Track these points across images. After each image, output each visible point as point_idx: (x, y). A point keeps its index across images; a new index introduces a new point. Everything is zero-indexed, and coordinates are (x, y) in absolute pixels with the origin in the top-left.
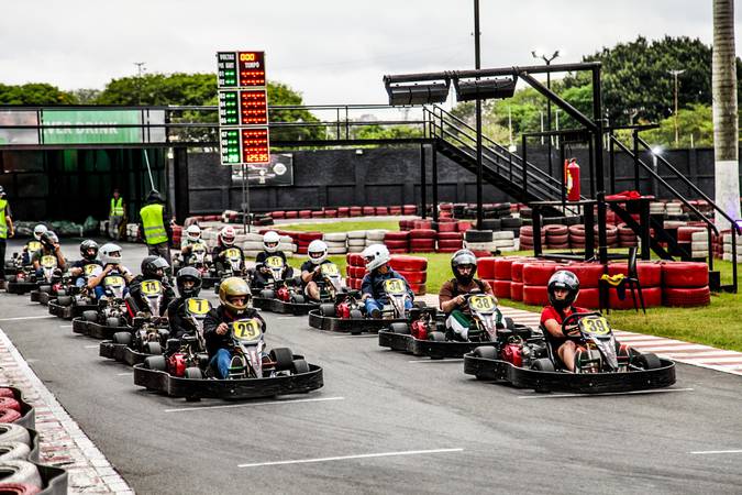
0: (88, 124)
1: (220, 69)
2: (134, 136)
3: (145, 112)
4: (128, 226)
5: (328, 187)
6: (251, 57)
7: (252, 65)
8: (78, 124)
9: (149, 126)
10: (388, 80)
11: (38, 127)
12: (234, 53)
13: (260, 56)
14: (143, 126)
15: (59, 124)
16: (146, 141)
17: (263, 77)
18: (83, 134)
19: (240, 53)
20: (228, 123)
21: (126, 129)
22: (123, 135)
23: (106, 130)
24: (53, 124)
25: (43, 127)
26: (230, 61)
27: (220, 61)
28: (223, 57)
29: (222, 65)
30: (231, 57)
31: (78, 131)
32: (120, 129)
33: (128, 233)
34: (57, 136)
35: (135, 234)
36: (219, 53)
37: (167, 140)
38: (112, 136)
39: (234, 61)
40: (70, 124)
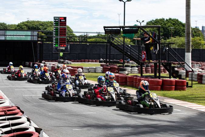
0: (17, 35)
1: (54, 21)
2: (29, 38)
3: (33, 32)
4: (26, 62)
5: (79, 54)
6: (63, 18)
7: (63, 21)
8: (15, 35)
9: (33, 36)
10: (105, 27)
11: (5, 35)
12: (58, 17)
13: (65, 18)
14: (32, 36)
15: (10, 34)
16: (33, 40)
17: (66, 24)
18: (16, 37)
19: (60, 17)
20: (56, 36)
21: (27, 36)
22: (26, 38)
23: (22, 36)
24: (8, 34)
25: (6, 35)
26: (57, 19)
27: (54, 19)
28: (55, 18)
29: (55, 20)
30: (57, 18)
31: (15, 36)
32: (26, 36)
33: (26, 64)
34: (9, 38)
35: (28, 65)
36: (54, 17)
37: (38, 40)
38: (23, 38)
39: (58, 19)
40: (12, 34)
